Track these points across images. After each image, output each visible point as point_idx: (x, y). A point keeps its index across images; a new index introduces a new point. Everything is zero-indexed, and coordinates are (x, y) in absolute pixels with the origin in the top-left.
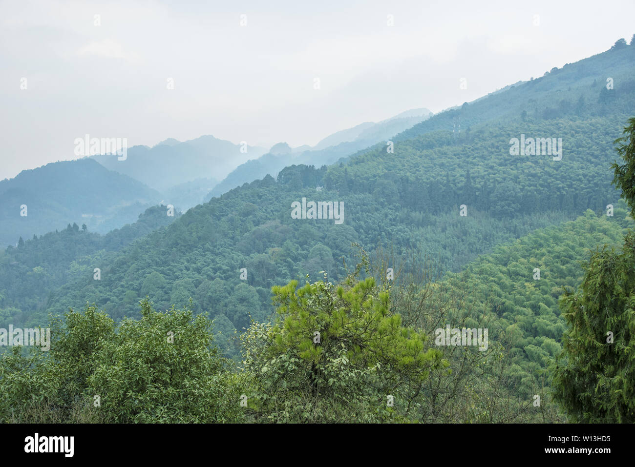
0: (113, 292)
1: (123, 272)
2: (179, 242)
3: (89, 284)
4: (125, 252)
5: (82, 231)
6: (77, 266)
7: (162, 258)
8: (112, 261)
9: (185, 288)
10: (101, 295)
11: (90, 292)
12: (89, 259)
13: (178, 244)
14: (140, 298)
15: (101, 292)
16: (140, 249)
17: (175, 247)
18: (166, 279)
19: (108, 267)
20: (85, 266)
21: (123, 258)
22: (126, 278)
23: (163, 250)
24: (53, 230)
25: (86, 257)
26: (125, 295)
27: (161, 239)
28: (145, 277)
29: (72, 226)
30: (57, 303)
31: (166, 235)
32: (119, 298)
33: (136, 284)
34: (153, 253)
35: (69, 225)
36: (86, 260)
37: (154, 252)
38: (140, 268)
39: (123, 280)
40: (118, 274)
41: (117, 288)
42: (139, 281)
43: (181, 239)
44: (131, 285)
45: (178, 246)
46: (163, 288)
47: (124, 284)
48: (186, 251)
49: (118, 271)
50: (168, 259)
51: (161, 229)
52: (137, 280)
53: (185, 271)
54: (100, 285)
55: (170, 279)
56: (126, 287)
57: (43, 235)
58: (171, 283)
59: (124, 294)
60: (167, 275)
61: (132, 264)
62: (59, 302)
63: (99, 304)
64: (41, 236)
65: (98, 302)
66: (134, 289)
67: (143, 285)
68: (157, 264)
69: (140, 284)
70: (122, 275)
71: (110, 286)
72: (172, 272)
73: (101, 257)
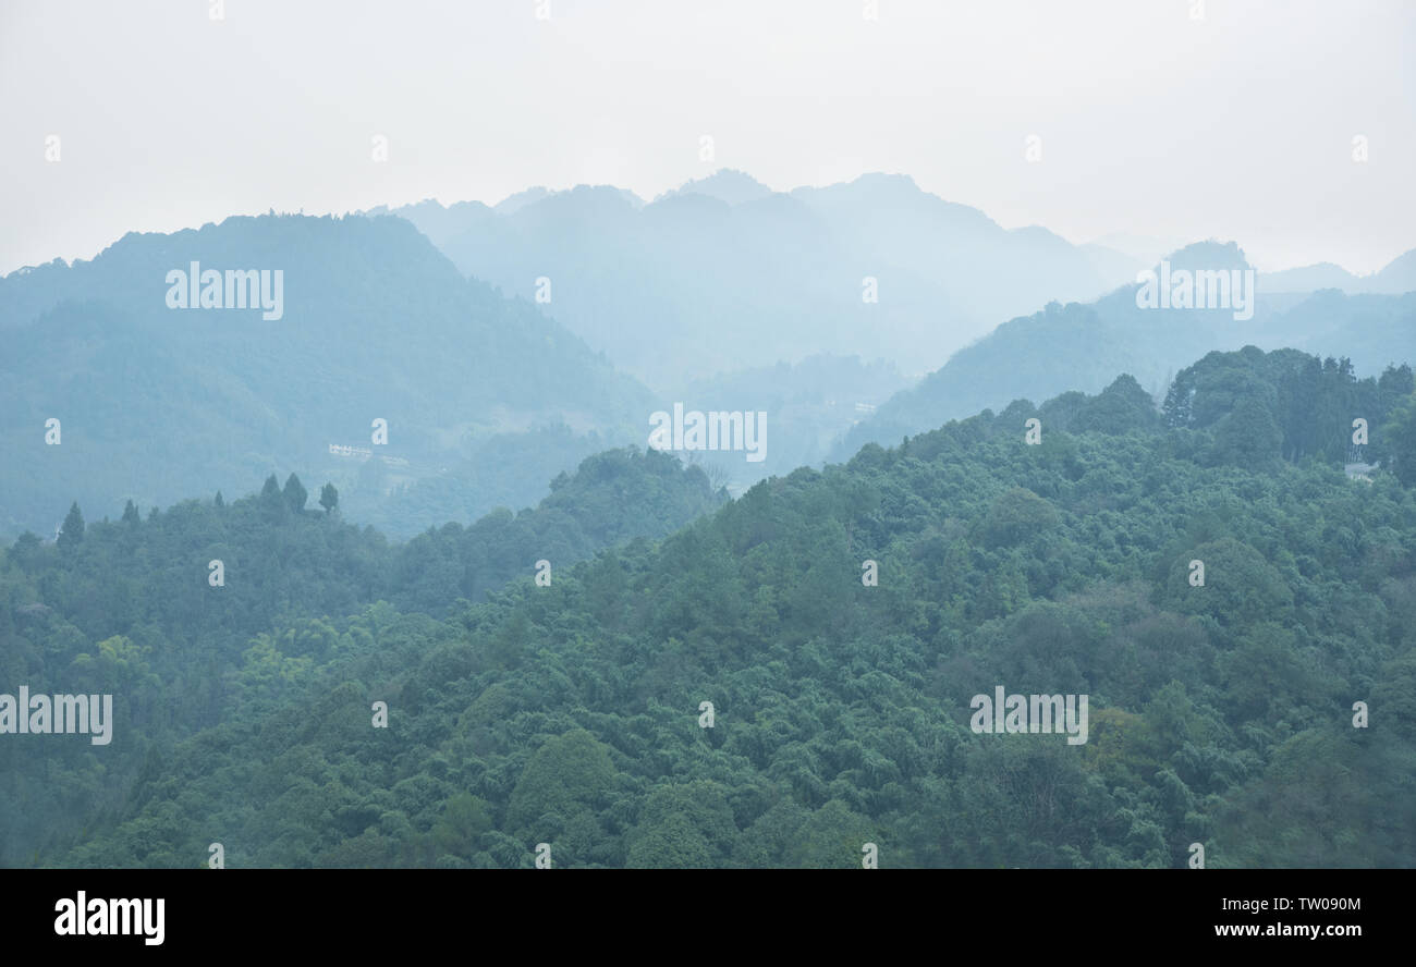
0: (399, 791)
1: (446, 710)
2: (696, 614)
3: (306, 739)
4: (470, 625)
5: (318, 515)
6: (272, 657)
7: (617, 673)
8: (414, 658)
9: (695, 819)
10: (348, 793)
11: (305, 775)
12: (326, 635)
13: (691, 624)
14: (499, 835)
15: (346, 781)
16: (536, 621)
17: (677, 637)
18: (621, 768)
19: (396, 678)
20: (306, 661)
21: (462, 652)
22: (459, 738)
23: (627, 638)
24: (206, 494)
25: (316, 621)
26: (444, 808)
27: (628, 593)
28: (536, 746)
29: (282, 486)
30: (169, 802)
31: (647, 579)
32: (419, 816)
33: (494, 768)
34: (582, 648)
35: (271, 483)
36: (315, 636)
37: (590, 645)
38: (522, 702)
39: (445, 742)
40: (428, 717)
41: (416, 772)
42: (509, 759)
43: (707, 604)
44: (476, 769)
45: (695, 633)
46: (600, 804)
47: (445, 761)
48: (723, 658)
49: (432, 700)
50: (642, 682)
51: (631, 548)
52: (500, 752)
53: (701, 748)
54: (352, 751)
55: (636, 772)
56: (451, 778)
57: (164, 510)
58: (634, 789)
59: (440, 803)
60: (628, 753)
61: (492, 681)
62: (174, 798)
63: (332, 831)
64: (155, 510)
65: (331, 824)
66: (482, 790)
67: (522, 778)
68: (593, 696)
69: (509, 771)
70: (445, 720)
71: (388, 761)
72: (646, 742)
73: (374, 633)
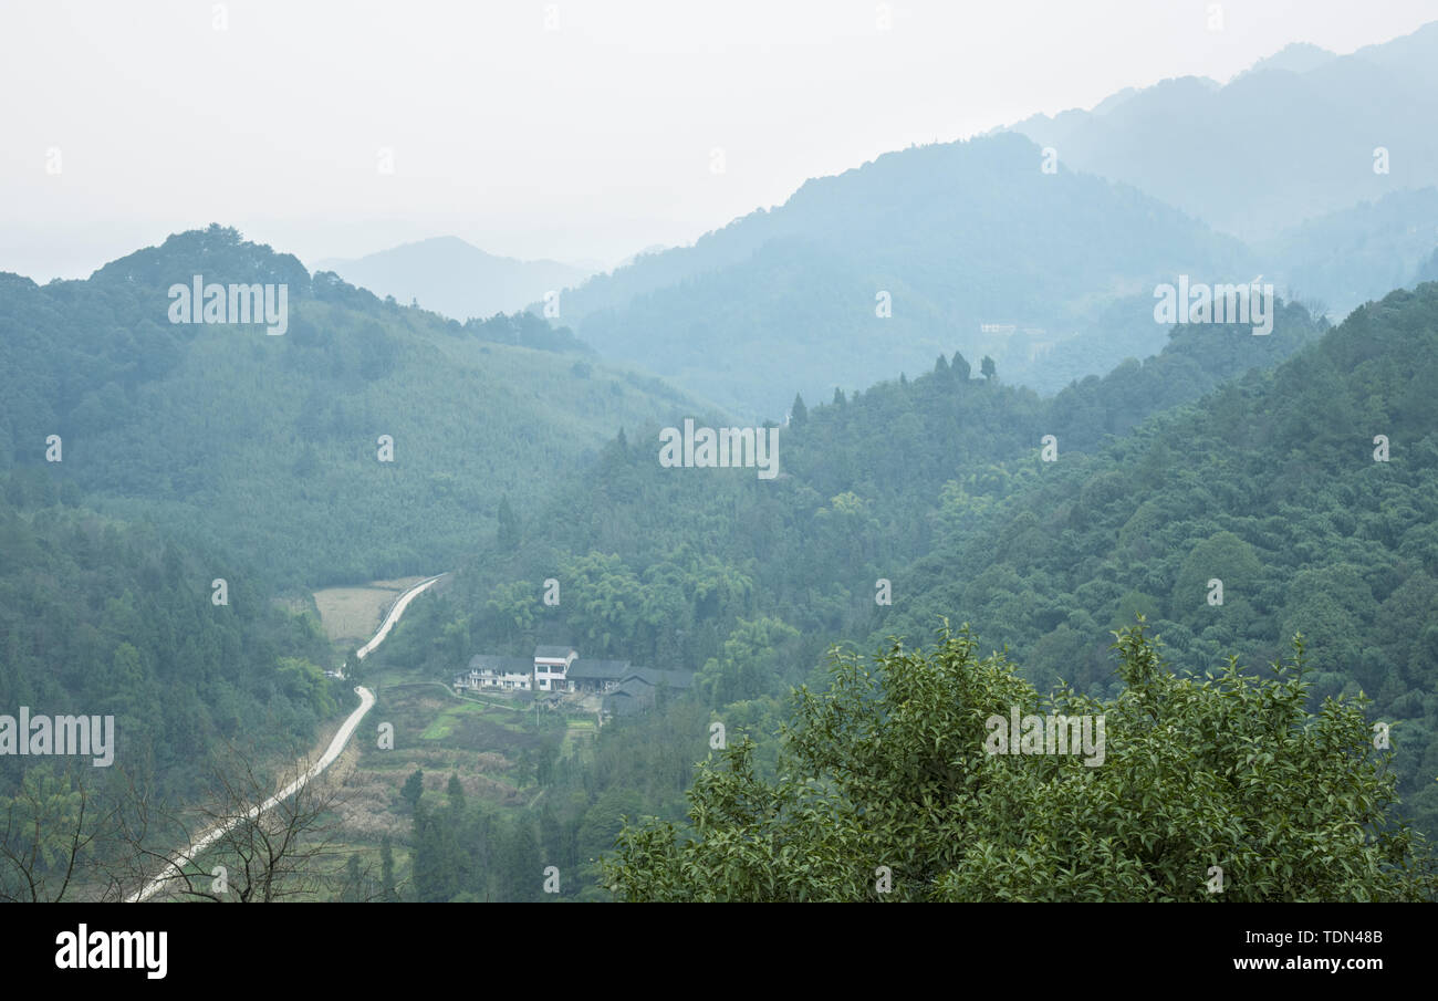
0: (1080, 594)
1: (1108, 526)
2: (1314, 426)
3: (1000, 560)
4: (1118, 457)
5: (981, 382)
6: (962, 498)
7: (1250, 482)
8: (1075, 487)
9: (1336, 597)
10: (1040, 598)
11: (1004, 587)
12: (1001, 477)
13: (1310, 436)
14: (1168, 622)
15: (1038, 589)
16: (1173, 447)
17: (1299, 447)
18: (1265, 561)
19: (1062, 506)
20: (987, 498)
21: (1116, 479)
22: (1122, 548)
23: (1254, 453)
24: (892, 376)
25: (993, 467)
26: (1118, 606)
27: (1250, 416)
28: (1188, 549)
29: (950, 363)
30: (902, 615)
31: (1266, 401)
32: (1099, 612)
33: (1156, 570)
34: (1217, 465)
35: (942, 360)
36: (993, 478)
37: (1222, 463)
38: (1171, 513)
39: (1112, 553)
40: (1095, 533)
41: (1092, 578)
42: (1166, 561)
43: (1322, 417)
44: (1140, 572)
45: (1312, 444)
46: (1251, 591)
47: (1114, 567)
48: (1344, 460)
49: (1096, 520)
50: (1272, 488)
51: (1248, 377)
52: (1158, 557)
53: (1334, 537)
54: (1038, 567)
55: (1278, 562)
56: (1120, 581)
57: (863, 392)
58: (1280, 577)
59: (1116, 601)
60: (1267, 547)
61: (1143, 500)
62: (906, 611)
63: (1031, 629)
64: (857, 393)
65: (1029, 623)
66: (1148, 588)
67: (1179, 577)
68: (1231, 502)
69: (1169, 571)
70: (1110, 534)
71: (1067, 570)
72: (1283, 538)
73: (1039, 471)
